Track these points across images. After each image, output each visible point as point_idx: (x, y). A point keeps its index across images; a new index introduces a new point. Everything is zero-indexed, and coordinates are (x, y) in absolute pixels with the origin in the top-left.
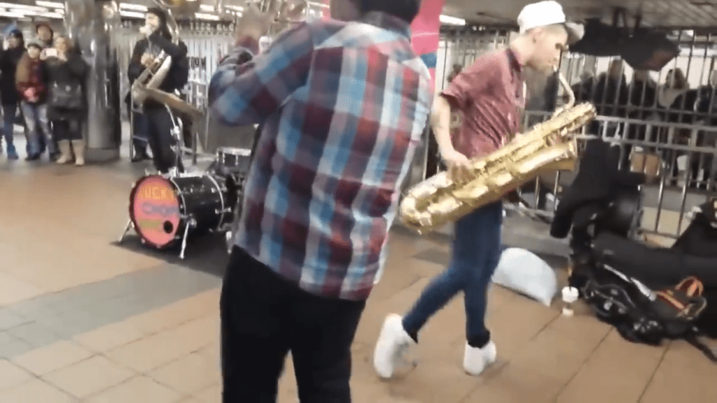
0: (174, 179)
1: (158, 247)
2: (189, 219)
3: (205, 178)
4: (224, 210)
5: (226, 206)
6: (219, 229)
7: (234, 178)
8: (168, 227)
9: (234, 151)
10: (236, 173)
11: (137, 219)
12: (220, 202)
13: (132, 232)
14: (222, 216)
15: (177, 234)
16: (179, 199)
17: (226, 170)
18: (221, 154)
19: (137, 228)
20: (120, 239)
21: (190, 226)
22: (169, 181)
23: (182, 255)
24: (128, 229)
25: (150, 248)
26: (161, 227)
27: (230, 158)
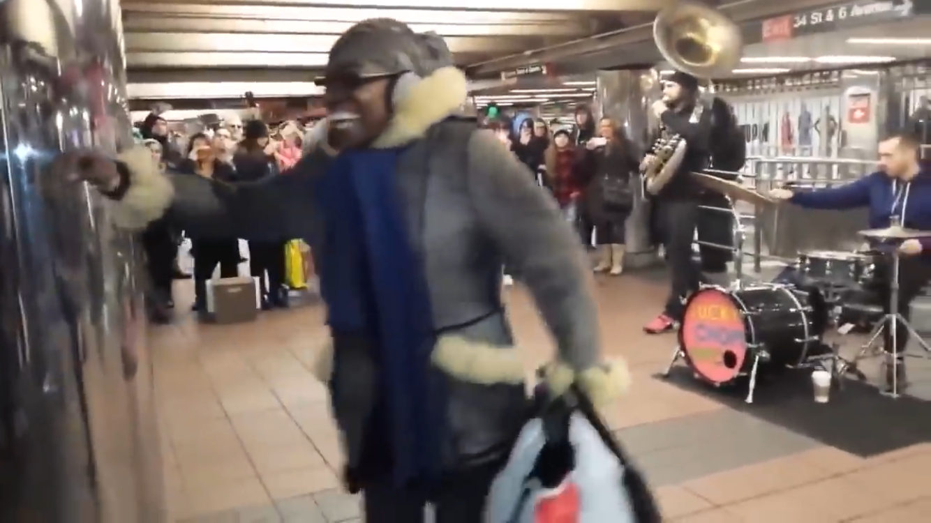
0: (738, 294)
1: (718, 385)
2: (758, 350)
3: (779, 292)
4: (808, 338)
5: (812, 333)
6: (801, 365)
7: (822, 292)
8: (730, 359)
9: (823, 254)
10: (827, 286)
11: (688, 347)
12: (803, 326)
13: (682, 363)
14: (806, 348)
15: (742, 370)
16: (745, 320)
17: (810, 281)
18: (803, 258)
19: (688, 359)
20: (666, 371)
21: (761, 358)
22: (729, 296)
23: (750, 399)
24: (676, 359)
25: (705, 386)
26: (720, 358)
27: (817, 264)
